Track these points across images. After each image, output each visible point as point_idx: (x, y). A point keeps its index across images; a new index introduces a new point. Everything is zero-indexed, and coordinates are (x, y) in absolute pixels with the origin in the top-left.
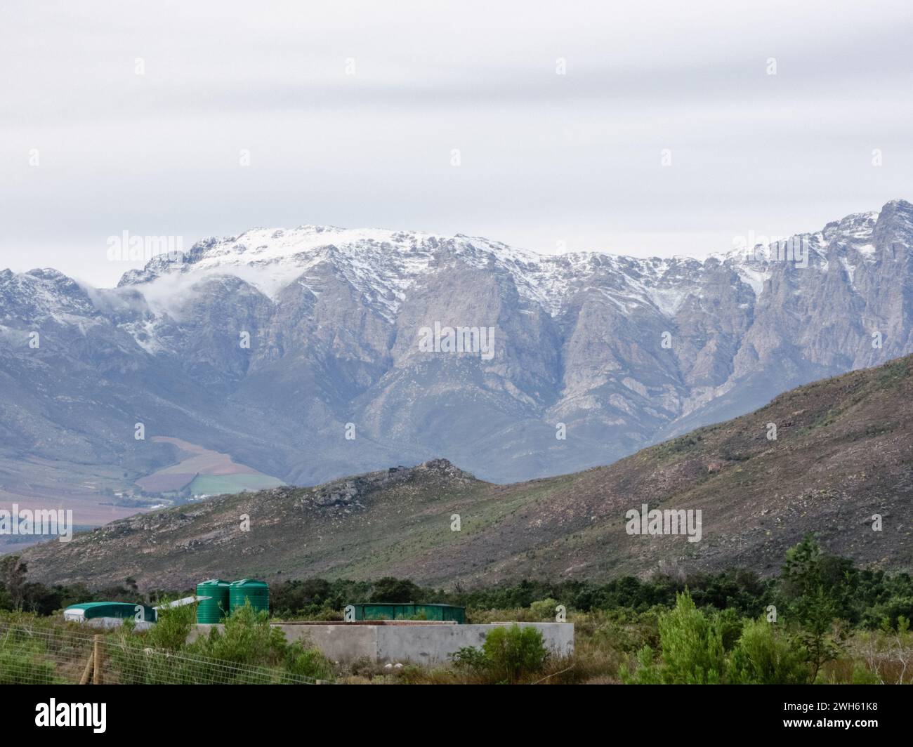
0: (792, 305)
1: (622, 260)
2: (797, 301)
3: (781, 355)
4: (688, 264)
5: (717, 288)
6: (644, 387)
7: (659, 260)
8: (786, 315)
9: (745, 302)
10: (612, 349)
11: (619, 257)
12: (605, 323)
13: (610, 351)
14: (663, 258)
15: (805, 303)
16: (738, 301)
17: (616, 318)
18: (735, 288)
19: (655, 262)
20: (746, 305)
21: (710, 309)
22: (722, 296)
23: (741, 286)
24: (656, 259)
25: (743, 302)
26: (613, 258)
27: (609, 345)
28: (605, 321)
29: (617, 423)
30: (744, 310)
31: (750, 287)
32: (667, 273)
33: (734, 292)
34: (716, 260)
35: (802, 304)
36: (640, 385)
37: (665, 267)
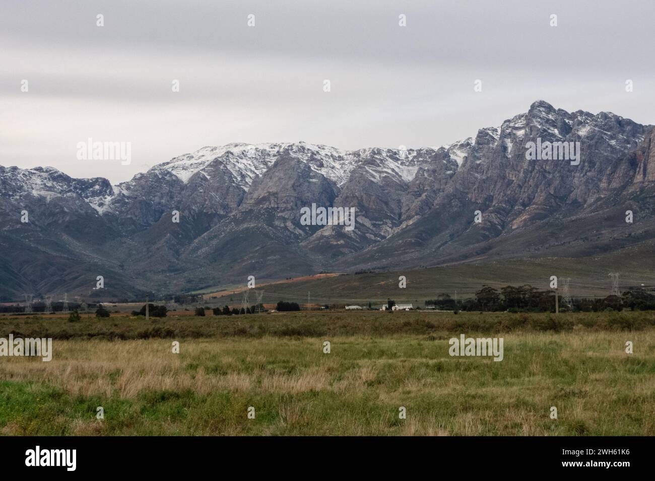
0: (474, 170)
1: (389, 151)
2: (478, 167)
3: (452, 197)
4: (427, 151)
5: (435, 163)
6: (370, 222)
7: (413, 150)
8: (469, 175)
9: (451, 170)
10: (359, 200)
11: (388, 150)
12: (359, 185)
13: (357, 201)
14: (415, 150)
15: (483, 168)
16: (446, 170)
17: (366, 182)
18: (445, 162)
19: (410, 152)
20: (451, 172)
21: (430, 175)
22: (437, 167)
23: (449, 161)
24: (411, 150)
25: (449, 170)
26: (385, 150)
27: (357, 198)
28: (359, 183)
29: (339, 243)
30: (449, 175)
31: (456, 161)
32: (415, 157)
33: (444, 164)
34: (444, 148)
35: (481, 168)
36: (367, 220)
37: (415, 154)
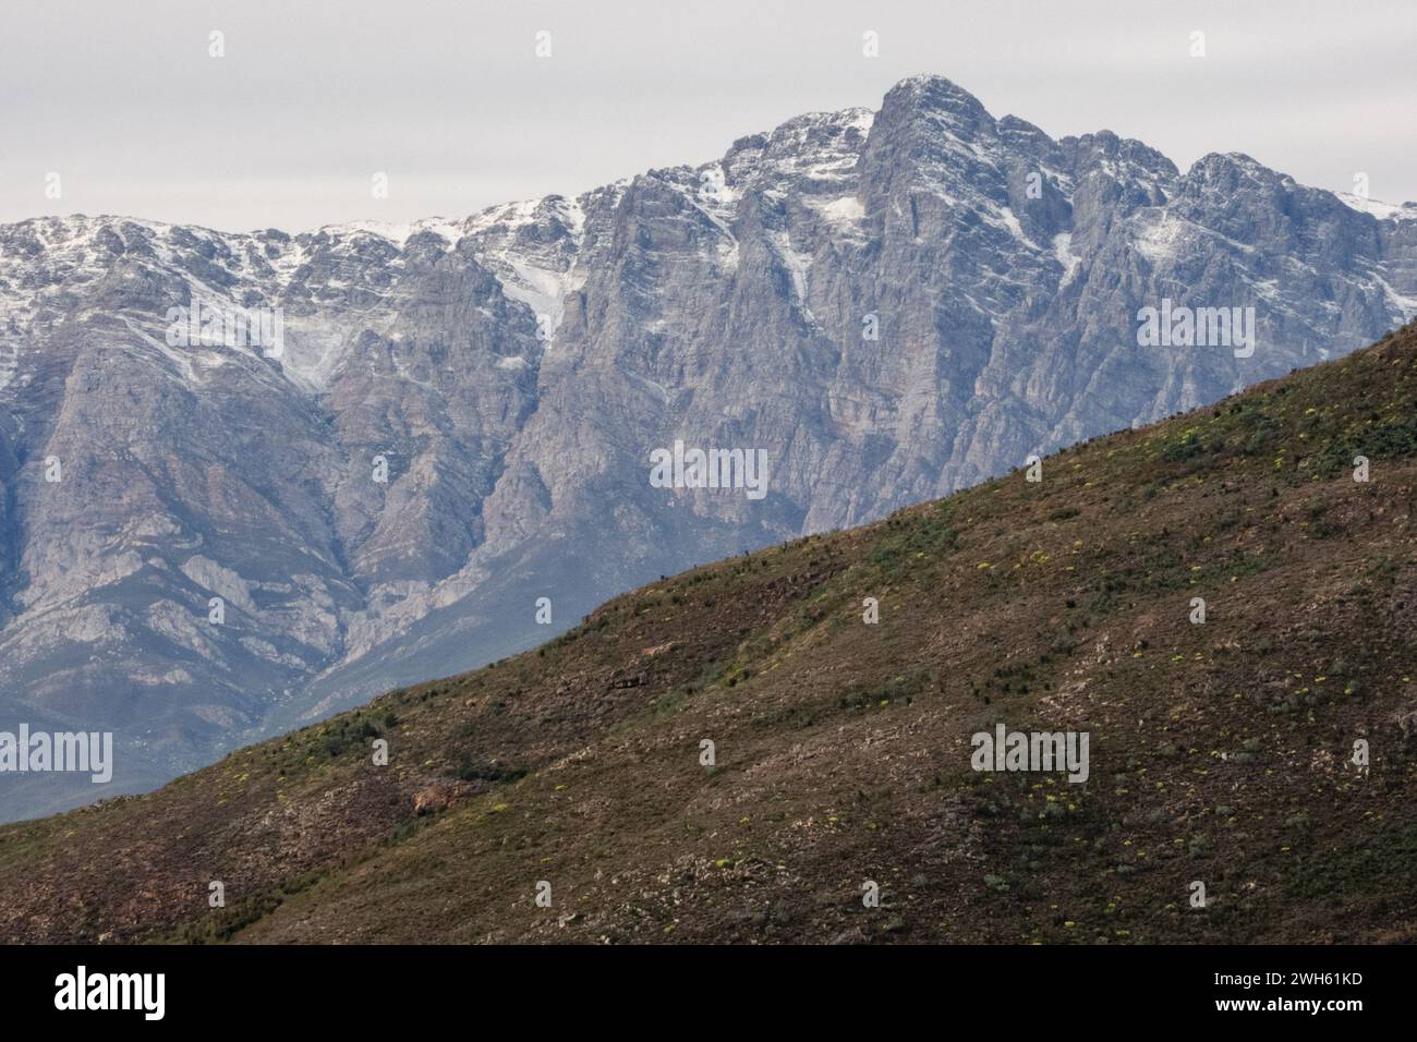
0: (640, 361)
1: (182, 236)
2: (656, 350)
3: (611, 495)
4: (361, 249)
5: (440, 314)
6: (243, 583)
7: (285, 238)
8: (626, 387)
9: (516, 351)
10: (154, 479)
11: (175, 230)
12: (136, 410)
13: (149, 482)
14: (293, 234)
15: (677, 355)
16: (496, 348)
17: (165, 396)
18: (487, 313)
19: (273, 243)
20: (519, 359)
21: (421, 372)
22: (452, 337)
23: (504, 309)
24: (274, 234)
25: (509, 353)
26: (159, 231)
27: (146, 469)
28: (137, 401)
29: (168, 678)
30: (513, 373)
31: (529, 311)
32: (304, 272)
33: (486, 323)
34: (437, 239)
35: (669, 356)
36: (229, 575)
37: (298, 257)
